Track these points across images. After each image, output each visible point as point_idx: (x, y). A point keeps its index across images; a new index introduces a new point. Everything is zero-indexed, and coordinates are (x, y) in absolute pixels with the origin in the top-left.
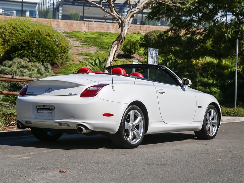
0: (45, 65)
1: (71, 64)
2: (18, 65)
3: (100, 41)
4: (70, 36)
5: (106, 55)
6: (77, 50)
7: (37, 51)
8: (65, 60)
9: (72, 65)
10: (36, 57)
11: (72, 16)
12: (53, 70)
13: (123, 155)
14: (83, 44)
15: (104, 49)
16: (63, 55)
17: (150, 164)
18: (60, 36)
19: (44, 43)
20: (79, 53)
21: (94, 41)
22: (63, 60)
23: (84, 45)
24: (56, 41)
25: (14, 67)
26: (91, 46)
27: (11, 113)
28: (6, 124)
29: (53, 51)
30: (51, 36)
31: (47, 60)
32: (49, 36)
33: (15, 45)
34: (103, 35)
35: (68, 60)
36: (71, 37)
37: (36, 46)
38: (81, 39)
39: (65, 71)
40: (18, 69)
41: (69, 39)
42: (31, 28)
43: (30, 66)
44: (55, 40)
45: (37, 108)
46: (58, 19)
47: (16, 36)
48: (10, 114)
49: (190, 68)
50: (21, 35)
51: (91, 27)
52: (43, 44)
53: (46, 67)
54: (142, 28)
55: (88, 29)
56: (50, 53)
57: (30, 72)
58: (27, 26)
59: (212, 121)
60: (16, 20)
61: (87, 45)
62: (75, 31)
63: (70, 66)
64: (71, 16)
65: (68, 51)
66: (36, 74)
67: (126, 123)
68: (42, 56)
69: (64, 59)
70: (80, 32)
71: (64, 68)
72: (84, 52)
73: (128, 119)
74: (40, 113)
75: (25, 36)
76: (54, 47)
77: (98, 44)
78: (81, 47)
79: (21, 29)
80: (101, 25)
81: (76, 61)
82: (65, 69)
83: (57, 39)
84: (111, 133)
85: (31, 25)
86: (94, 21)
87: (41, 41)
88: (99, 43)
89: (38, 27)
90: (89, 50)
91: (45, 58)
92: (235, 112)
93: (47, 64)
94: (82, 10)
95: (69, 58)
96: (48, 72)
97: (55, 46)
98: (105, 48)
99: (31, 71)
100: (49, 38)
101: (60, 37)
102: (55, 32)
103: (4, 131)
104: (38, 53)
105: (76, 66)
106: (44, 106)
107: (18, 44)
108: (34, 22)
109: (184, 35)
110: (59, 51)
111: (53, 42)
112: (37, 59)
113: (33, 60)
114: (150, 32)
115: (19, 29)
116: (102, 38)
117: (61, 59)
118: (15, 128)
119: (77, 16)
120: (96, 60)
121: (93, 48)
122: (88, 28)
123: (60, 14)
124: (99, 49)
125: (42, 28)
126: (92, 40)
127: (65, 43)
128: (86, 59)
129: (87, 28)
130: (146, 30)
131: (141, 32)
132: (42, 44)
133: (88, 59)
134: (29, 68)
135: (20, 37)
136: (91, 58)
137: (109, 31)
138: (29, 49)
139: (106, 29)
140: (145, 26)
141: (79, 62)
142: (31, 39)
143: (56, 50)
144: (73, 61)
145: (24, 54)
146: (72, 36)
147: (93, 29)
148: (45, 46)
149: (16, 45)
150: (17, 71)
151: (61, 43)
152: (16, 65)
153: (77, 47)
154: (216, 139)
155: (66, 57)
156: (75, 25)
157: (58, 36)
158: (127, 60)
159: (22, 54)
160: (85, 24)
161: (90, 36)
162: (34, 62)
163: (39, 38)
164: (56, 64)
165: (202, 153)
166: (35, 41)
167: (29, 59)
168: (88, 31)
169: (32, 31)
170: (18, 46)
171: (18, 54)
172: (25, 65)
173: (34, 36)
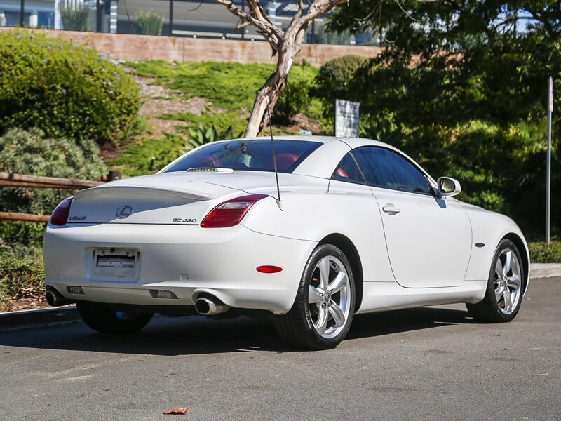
0: (85, 145)
1: (145, 140)
2: (19, 145)
3: (213, 84)
4: (141, 73)
5: (227, 118)
6: (159, 107)
7: (63, 110)
8: (130, 132)
9: (146, 144)
10: (61, 125)
11: (142, 24)
12: (102, 157)
13: (309, 368)
14: (173, 91)
15: (223, 103)
16: (125, 120)
17: (382, 390)
18: (118, 73)
19: (79, 92)
20: (164, 115)
21: (200, 84)
22: (126, 133)
23: (174, 95)
24: (107, 85)
25: (8, 151)
26: (191, 97)
27: (23, 266)
28: (11, 293)
29: (101, 111)
30: (95, 74)
31: (88, 131)
32: (91, 74)
33: (9, 97)
34: (219, 71)
35: (137, 131)
36: (143, 76)
37: (59, 98)
38: (168, 81)
39: (131, 157)
40: (18, 157)
41: (137, 81)
42: (45, 55)
43: (48, 148)
44: (105, 83)
45: (97, 254)
46: (109, 32)
47: (11, 74)
48: (21, 269)
49: (431, 145)
50: (22, 73)
51: (191, 50)
52: (77, 95)
53: (87, 149)
54: (313, 51)
55: (184, 56)
56: (95, 115)
57: (48, 163)
58: (36, 52)
59: (509, 279)
60: (9, 36)
61: (182, 94)
62: (152, 62)
63: (142, 147)
64: (140, 25)
65: (137, 109)
66: (63, 166)
67: (311, 288)
68: (75, 122)
69: (128, 128)
70: (164, 62)
71: (129, 151)
72: (176, 111)
73: (314, 279)
74: (103, 266)
75: (34, 74)
76: (104, 101)
77: (209, 91)
78: (167, 99)
79: (24, 59)
80: (214, 44)
81: (157, 134)
82: (131, 153)
83: (111, 81)
84: (277, 312)
85: (46, 47)
86: (198, 37)
87: (72, 87)
88: (212, 91)
89: (63, 52)
90: (187, 105)
91: (83, 129)
92: (549, 253)
93: (89, 141)
94: (168, 10)
95: (139, 127)
96: (92, 161)
97: (106, 98)
98: (226, 101)
99: (52, 159)
100: (90, 79)
101: (118, 75)
102: (104, 64)
103: (9, 311)
104: (65, 115)
105: (159, 145)
106: (113, 250)
107: (17, 95)
108: (51, 40)
109: (418, 68)
110: (117, 110)
111: (101, 87)
112: (63, 129)
113: (53, 132)
114: (333, 62)
115: (17, 58)
116: (218, 78)
117: (121, 128)
118: (33, 303)
119: (156, 26)
120: (206, 131)
121: (196, 100)
122: (182, 52)
123: (112, 20)
124: (210, 103)
125: (74, 56)
126: (194, 82)
127: (129, 90)
128: (182, 128)
129: (180, 54)
130: (322, 57)
131: (311, 61)
132: (74, 93)
133: (187, 128)
134: (46, 152)
135: (20, 76)
136: (194, 125)
137: (233, 61)
138: (44, 106)
139: (225, 55)
140: (320, 46)
141: (163, 136)
142: (48, 83)
143: (108, 107)
144: (150, 133)
145: (32, 118)
146: (144, 74)
147: (196, 56)
148: (82, 98)
149: (12, 96)
150: (18, 159)
151: (121, 90)
152: (13, 146)
153: (157, 101)
154: (518, 321)
155: (132, 126)
156: (151, 47)
157: (112, 74)
158: (280, 130)
159: (26, 119)
160: (177, 45)
161: (188, 72)
162: (57, 137)
163: (67, 80)
164: (110, 141)
165: (497, 359)
166: (58, 87)
167: (45, 131)
168: (183, 60)
169: (49, 63)
170: (16, 100)
171: (17, 120)
172: (36, 146)
173: (54, 75)
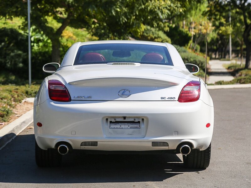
45: (109, 120)
106: (125, 118)
